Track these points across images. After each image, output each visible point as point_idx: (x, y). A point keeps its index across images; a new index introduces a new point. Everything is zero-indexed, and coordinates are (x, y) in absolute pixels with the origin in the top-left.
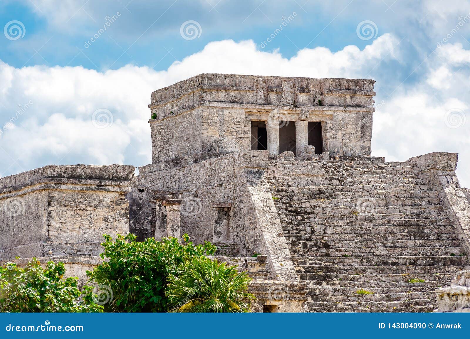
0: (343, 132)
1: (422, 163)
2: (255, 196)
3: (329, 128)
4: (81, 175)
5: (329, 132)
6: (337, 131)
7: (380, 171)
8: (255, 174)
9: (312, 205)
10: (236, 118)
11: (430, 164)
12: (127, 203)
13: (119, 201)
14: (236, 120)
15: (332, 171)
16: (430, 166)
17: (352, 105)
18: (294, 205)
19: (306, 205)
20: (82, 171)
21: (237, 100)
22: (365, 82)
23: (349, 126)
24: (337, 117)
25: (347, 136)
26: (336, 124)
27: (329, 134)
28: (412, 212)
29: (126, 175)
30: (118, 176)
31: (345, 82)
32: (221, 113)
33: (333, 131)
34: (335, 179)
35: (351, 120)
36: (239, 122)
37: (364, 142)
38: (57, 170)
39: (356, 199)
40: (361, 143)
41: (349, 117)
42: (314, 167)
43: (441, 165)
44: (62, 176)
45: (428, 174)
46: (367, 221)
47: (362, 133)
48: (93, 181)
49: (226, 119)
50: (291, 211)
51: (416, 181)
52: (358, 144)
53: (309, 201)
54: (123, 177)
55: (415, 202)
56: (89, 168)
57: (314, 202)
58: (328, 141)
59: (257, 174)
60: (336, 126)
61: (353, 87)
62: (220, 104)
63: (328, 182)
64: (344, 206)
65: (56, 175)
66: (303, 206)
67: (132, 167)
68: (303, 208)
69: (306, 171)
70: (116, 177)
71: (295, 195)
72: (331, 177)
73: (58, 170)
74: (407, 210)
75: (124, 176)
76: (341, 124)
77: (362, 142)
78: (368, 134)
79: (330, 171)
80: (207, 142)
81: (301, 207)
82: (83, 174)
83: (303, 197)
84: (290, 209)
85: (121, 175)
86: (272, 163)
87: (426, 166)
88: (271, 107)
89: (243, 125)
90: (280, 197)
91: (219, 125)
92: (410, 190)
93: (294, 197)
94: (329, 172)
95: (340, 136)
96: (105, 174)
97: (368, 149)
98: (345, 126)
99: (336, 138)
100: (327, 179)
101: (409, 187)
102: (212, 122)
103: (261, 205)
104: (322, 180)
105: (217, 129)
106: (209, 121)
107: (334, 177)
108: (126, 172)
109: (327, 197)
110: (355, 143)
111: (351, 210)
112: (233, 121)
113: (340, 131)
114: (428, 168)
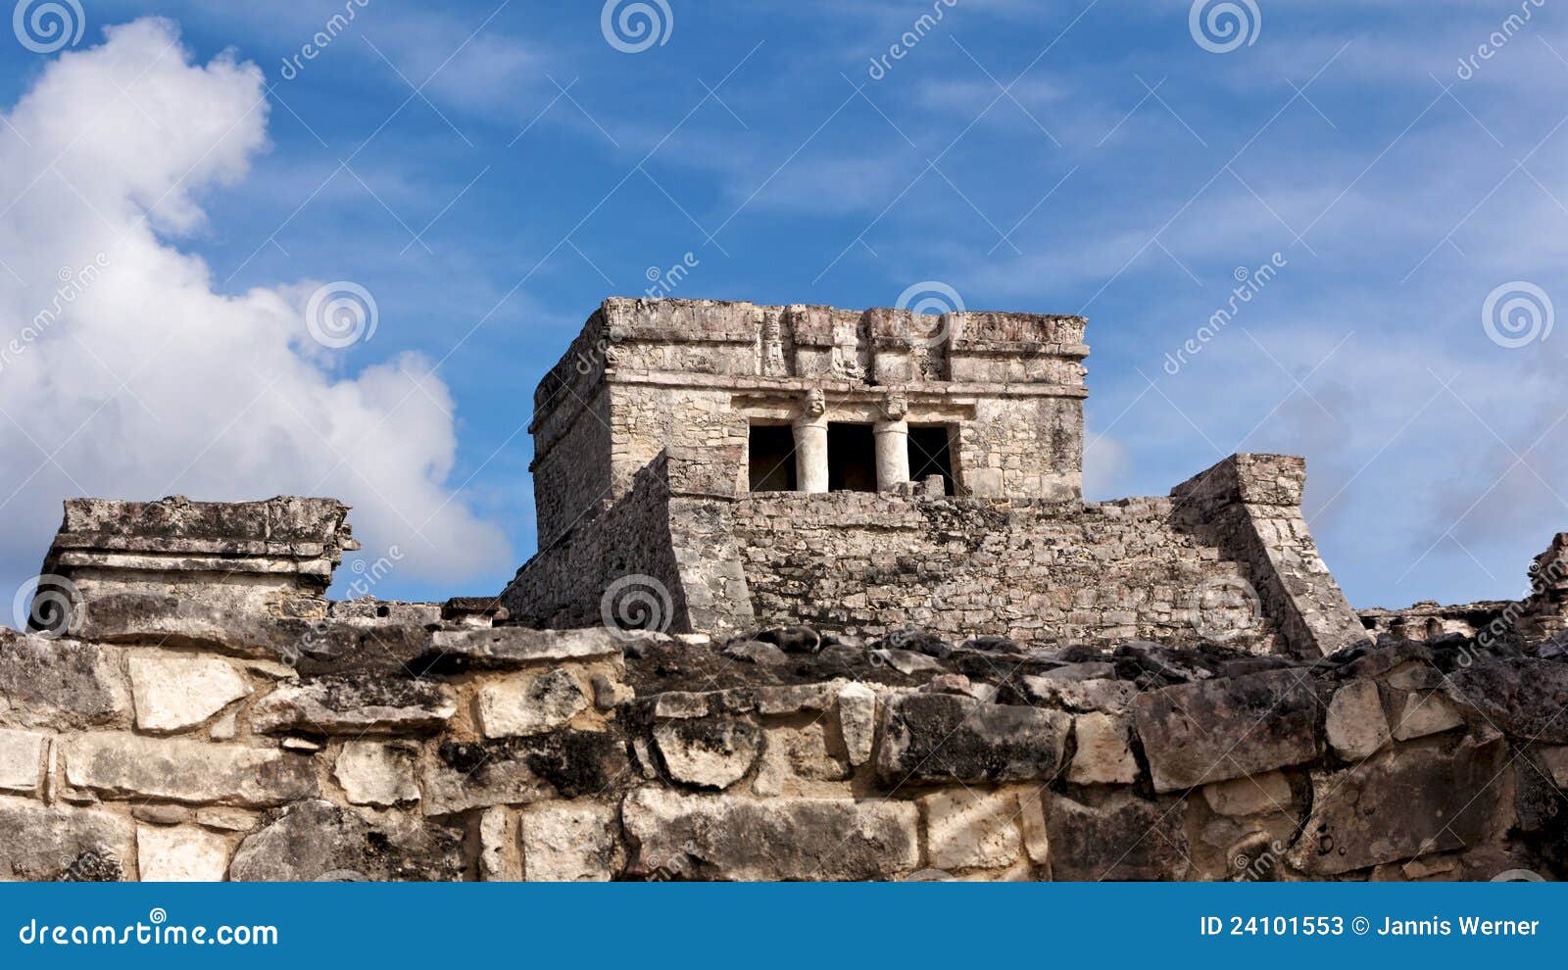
0: (1004, 449)
1: (1205, 490)
2: (691, 571)
3: (965, 438)
4: (175, 527)
5: (966, 450)
6: (987, 448)
7: (1085, 518)
8: (698, 514)
9: (874, 602)
10: (707, 413)
11: (1226, 491)
12: (320, 609)
13: (294, 604)
14: (705, 417)
15: (945, 518)
16: (1227, 495)
17: (1026, 380)
18: (820, 603)
19: (856, 601)
20: (177, 515)
21: (707, 365)
22: (1060, 322)
23: (1020, 435)
24: (984, 410)
25: (1015, 461)
26: (983, 429)
27: (965, 456)
28: (1174, 618)
29: (314, 525)
30: (290, 529)
31: (1005, 320)
32: (664, 399)
33: (975, 447)
34: (954, 538)
35: (1024, 420)
36: (713, 424)
37: (1063, 475)
38: (97, 510)
39: (1009, 586)
40: (1055, 478)
41: (1018, 410)
42: (891, 508)
43: (1257, 490)
44: (115, 530)
45: (1223, 521)
46: (1036, 640)
47: (1055, 452)
48: (209, 543)
49: (680, 416)
50: (809, 616)
51: (1187, 540)
52: (1046, 481)
53: (865, 591)
54: (305, 531)
55: (1185, 593)
56: (198, 505)
57: (881, 593)
58: (965, 473)
59: (704, 513)
60: (983, 434)
61: (1028, 335)
62: (658, 375)
63: (934, 547)
64: (970, 603)
65: (94, 526)
66: (846, 604)
67: (332, 503)
68: (846, 608)
69: (866, 518)
70: (283, 531)
71: (823, 576)
72: (941, 534)
73: (100, 513)
74: (1160, 613)
75: (310, 530)
76: (998, 427)
77: (1056, 476)
78: (1072, 455)
79: (940, 519)
80: (625, 476)
81: (842, 607)
82: (181, 524)
83: (850, 582)
84: (805, 612)
85: (299, 527)
86: (771, 497)
87: (1214, 499)
88: (802, 382)
89: (725, 431)
90: (778, 579)
91: (658, 431)
92: (1170, 562)
93: (822, 581)
94: (936, 520)
95: (994, 460)
96: (249, 523)
97: (1073, 495)
98: (1010, 434)
99: (985, 465)
100: (931, 539)
101: (1167, 555)
102: (639, 424)
103: (709, 594)
104: (917, 541)
105: (654, 441)
106: (631, 421)
107: (952, 533)
108: (313, 518)
109: (923, 582)
110: (1037, 480)
111: (992, 613)
112: (699, 420)
113: (995, 448)
114: (1221, 502)
